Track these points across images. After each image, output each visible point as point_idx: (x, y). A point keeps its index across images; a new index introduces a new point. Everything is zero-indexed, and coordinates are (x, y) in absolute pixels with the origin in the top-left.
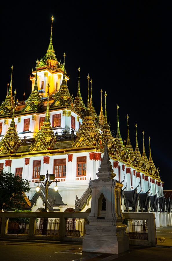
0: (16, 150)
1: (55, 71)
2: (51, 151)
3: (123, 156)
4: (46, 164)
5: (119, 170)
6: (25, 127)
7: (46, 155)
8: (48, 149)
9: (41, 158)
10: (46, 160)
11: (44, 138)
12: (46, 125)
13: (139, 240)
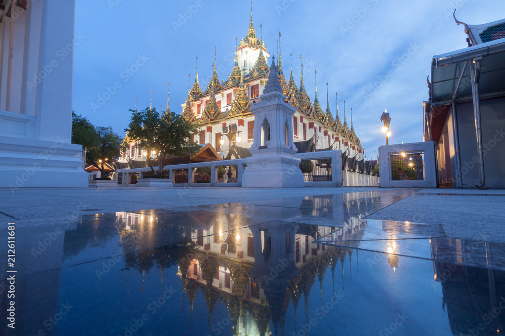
0: (216, 117)
1: (255, 48)
2: (245, 114)
3: (320, 120)
4: (241, 127)
5: (315, 131)
6: (228, 102)
7: (240, 118)
8: (243, 112)
9: (235, 121)
10: (241, 122)
11: (239, 103)
12: (240, 91)
13: (322, 182)
